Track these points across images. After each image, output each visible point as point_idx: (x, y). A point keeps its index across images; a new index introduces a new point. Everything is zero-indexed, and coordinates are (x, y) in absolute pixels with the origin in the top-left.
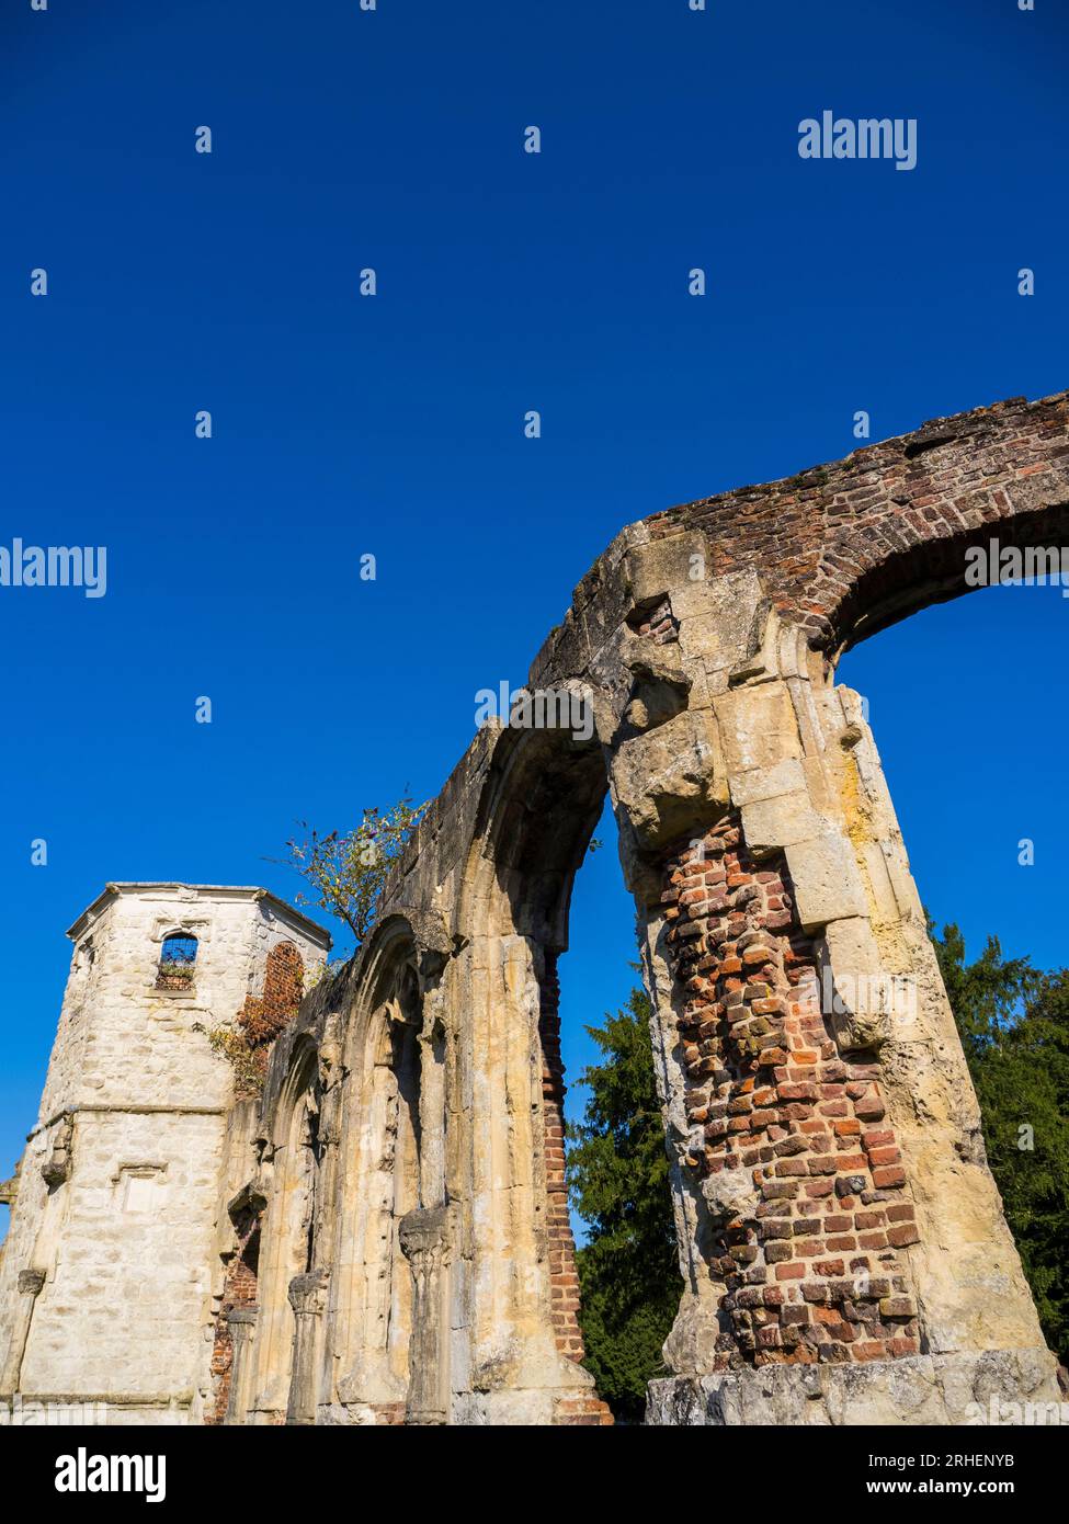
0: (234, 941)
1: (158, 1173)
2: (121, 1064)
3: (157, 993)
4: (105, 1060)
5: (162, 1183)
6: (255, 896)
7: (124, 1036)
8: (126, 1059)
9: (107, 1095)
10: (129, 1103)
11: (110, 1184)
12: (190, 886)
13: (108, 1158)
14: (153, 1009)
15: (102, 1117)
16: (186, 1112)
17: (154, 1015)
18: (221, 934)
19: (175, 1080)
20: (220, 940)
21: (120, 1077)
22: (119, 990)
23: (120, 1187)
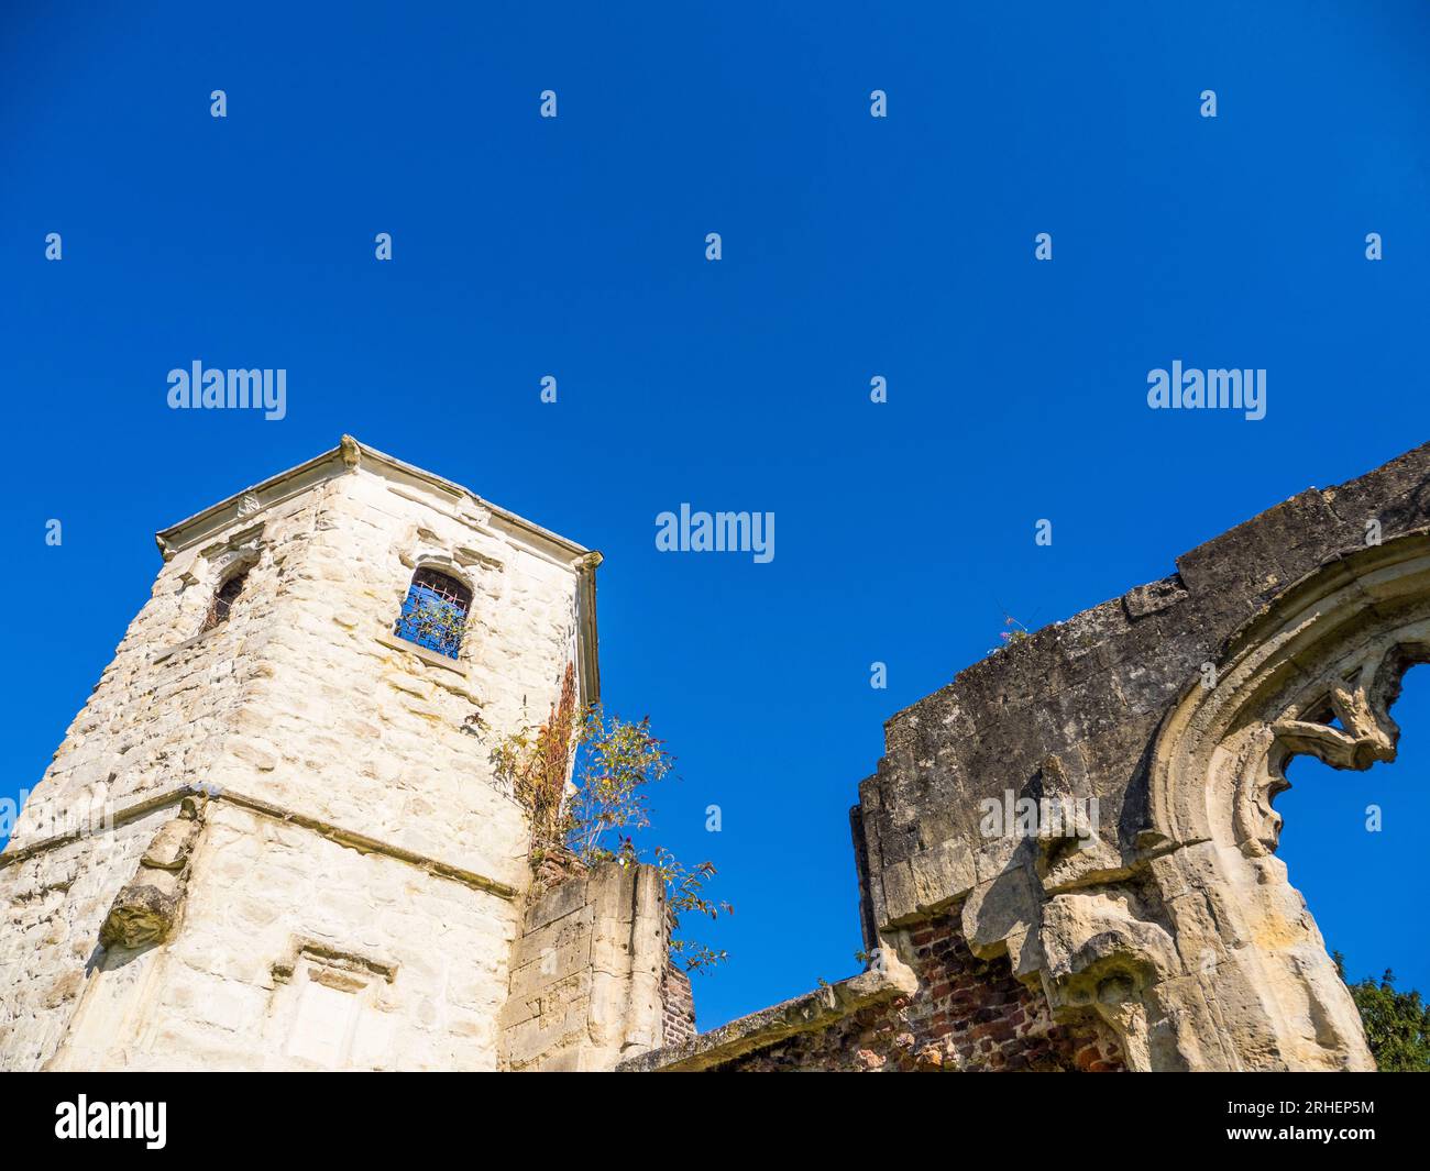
0: (538, 613)
1: (376, 982)
2: (317, 740)
3: (400, 643)
4: (285, 721)
5: (383, 1006)
6: (579, 560)
7: (329, 691)
8: (325, 733)
9: (280, 788)
10: (323, 819)
11: (267, 980)
12: (482, 501)
13: (269, 918)
14: (389, 666)
15: (269, 827)
16: (443, 871)
17: (392, 677)
18: (519, 596)
19: (419, 807)
20: (515, 603)
21: (309, 764)
22: (330, 612)
23: (285, 993)
